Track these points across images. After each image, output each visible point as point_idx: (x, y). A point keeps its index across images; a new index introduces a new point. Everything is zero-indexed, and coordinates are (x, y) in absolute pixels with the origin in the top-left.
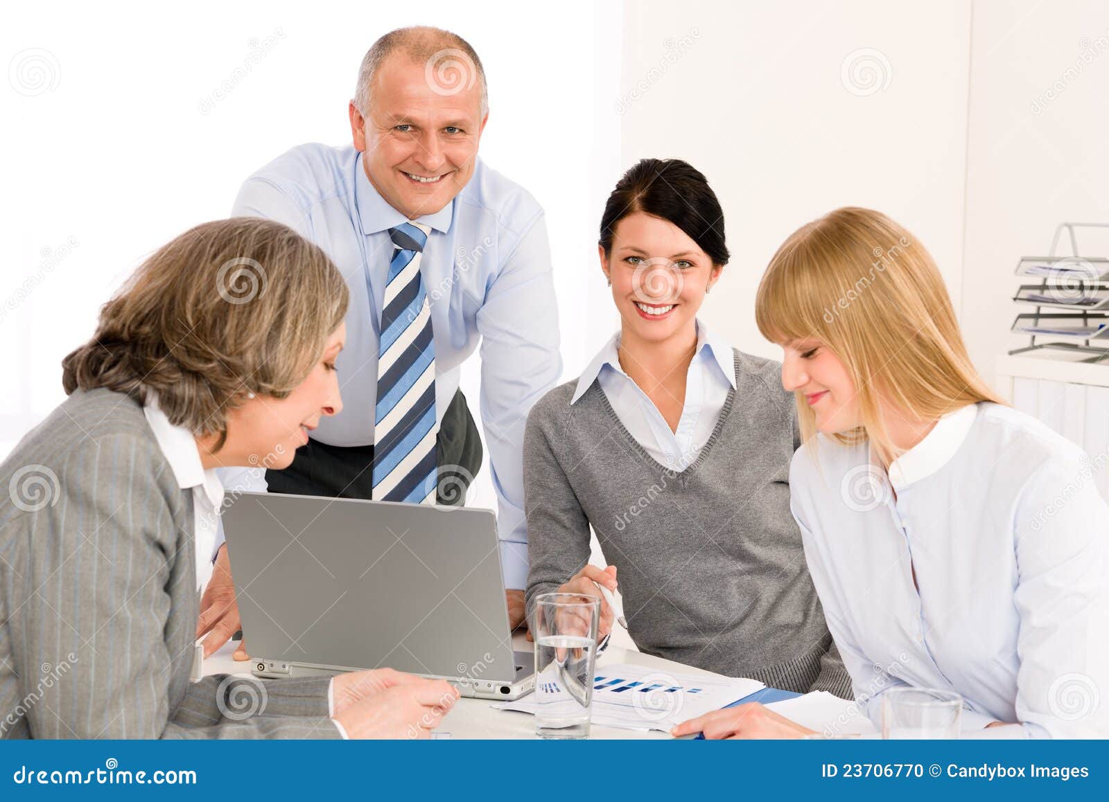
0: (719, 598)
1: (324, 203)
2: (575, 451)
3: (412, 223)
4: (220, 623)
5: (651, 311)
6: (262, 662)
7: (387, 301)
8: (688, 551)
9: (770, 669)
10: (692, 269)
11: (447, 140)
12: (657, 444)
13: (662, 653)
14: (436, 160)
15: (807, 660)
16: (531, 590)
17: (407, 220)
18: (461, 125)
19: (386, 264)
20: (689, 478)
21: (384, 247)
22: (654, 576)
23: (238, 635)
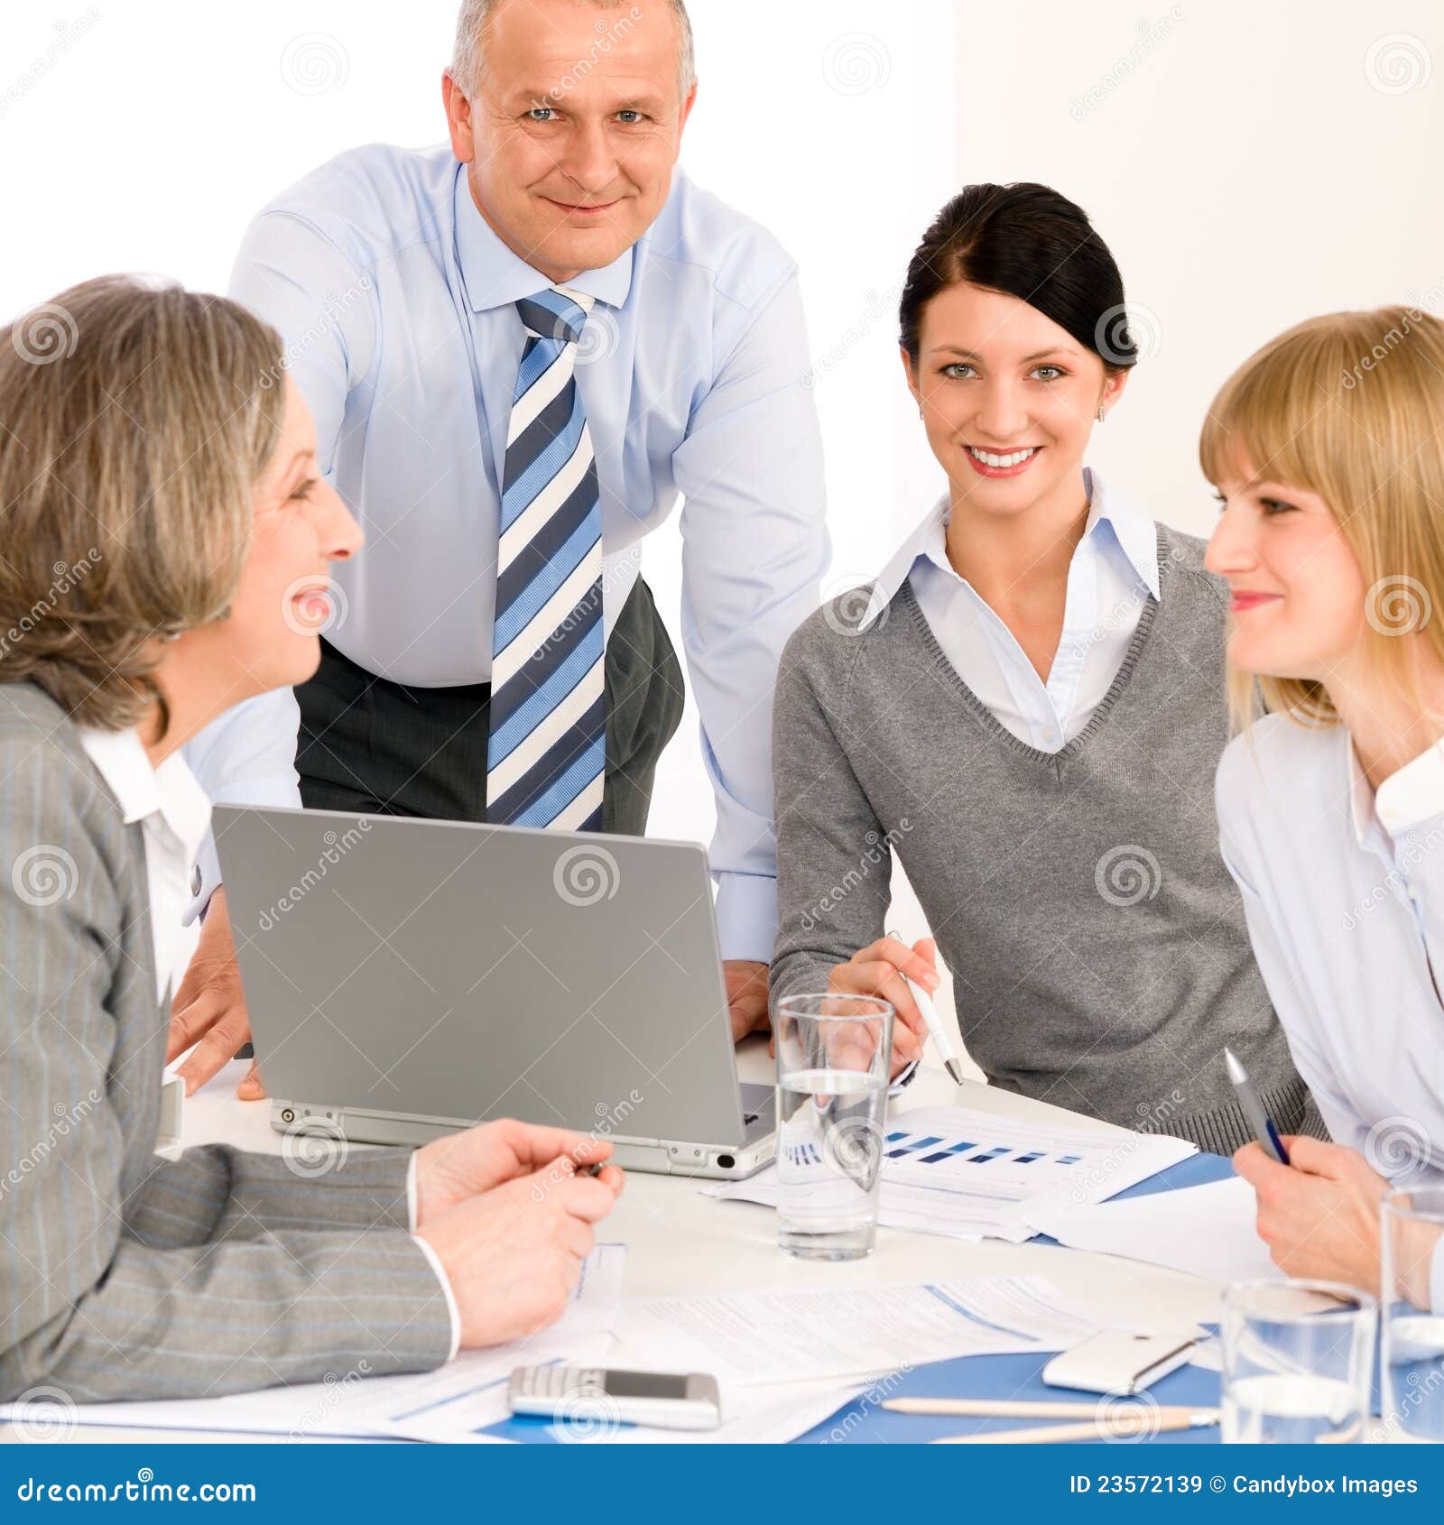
0: (1120, 983)
1: (399, 254)
2: (864, 711)
3: (560, 289)
4: (213, 1031)
5: (993, 460)
6: (289, 1107)
7: (514, 435)
8: (1066, 896)
9: (1209, 1114)
10: (1063, 380)
11: (620, 134)
12: (1015, 704)
13: (1018, 1079)
14: (601, 173)
15: (1277, 1098)
16: (780, 964)
17: (551, 285)
18: (645, 107)
19: (512, 364)
20: (1067, 764)
21: (505, 335)
22: (1003, 942)
23: (246, 1051)
